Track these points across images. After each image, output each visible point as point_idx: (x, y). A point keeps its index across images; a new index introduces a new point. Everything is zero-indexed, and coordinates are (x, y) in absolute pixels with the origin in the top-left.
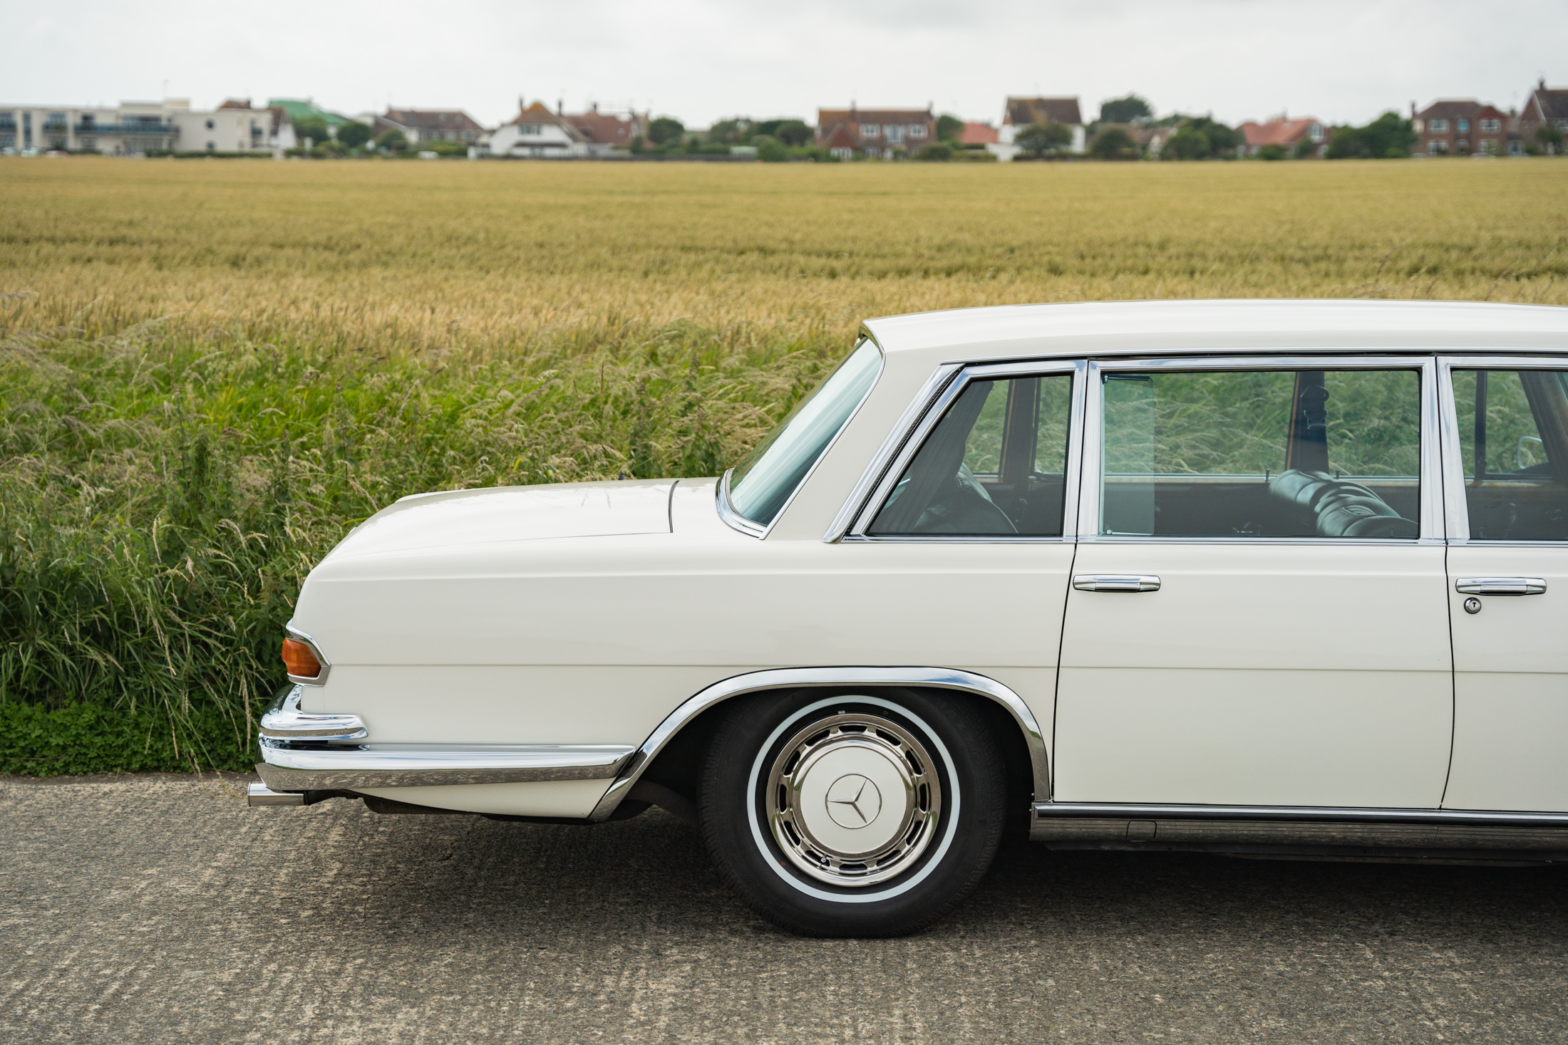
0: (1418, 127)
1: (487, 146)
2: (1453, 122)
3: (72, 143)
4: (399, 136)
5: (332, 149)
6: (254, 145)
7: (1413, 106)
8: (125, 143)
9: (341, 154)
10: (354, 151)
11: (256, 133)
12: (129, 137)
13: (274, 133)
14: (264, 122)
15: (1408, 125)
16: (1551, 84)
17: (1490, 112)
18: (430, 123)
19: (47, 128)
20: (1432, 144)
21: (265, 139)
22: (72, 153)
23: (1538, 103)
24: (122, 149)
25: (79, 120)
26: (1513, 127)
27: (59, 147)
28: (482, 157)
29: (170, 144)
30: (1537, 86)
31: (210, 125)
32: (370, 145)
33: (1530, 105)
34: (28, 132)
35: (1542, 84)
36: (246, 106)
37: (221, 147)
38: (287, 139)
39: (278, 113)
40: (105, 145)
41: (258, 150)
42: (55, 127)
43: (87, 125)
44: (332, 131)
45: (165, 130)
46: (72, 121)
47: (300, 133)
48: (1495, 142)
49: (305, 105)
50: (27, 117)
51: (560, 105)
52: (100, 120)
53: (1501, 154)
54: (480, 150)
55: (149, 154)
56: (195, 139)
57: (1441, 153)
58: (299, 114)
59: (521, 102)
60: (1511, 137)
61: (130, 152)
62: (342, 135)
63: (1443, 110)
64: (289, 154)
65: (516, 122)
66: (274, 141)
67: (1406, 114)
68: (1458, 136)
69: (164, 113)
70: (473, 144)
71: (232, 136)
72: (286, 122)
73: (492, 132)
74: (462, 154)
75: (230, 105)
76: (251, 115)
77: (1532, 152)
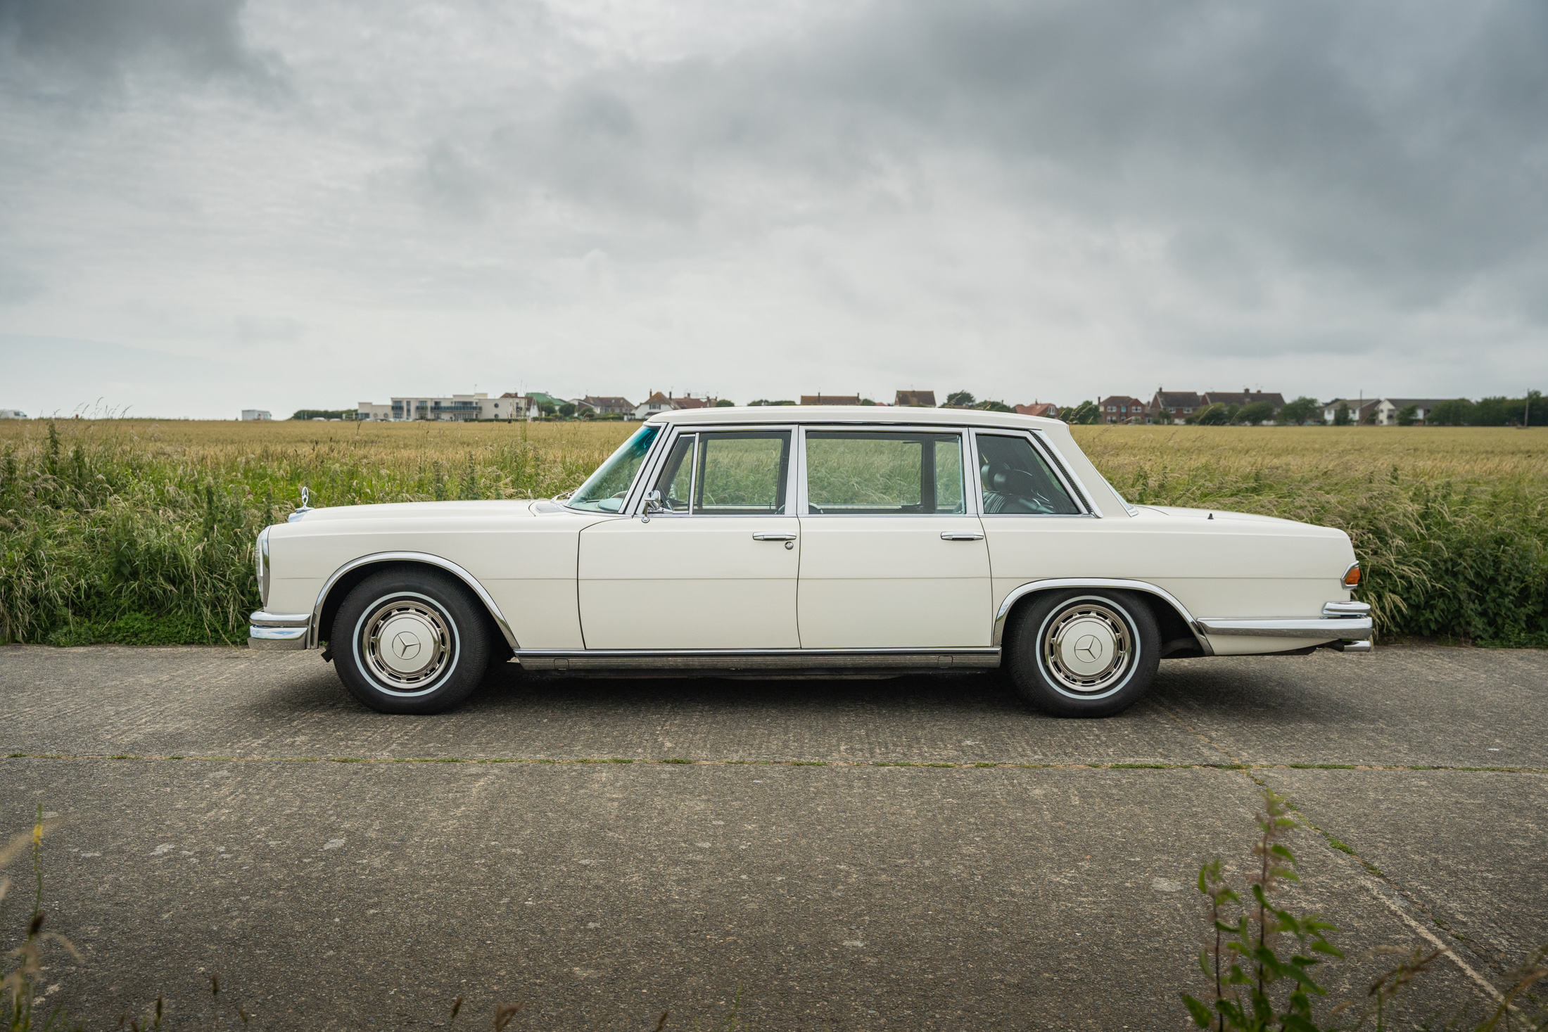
0: (1102, 409)
1: (634, 414)
2: (1119, 407)
3: (430, 416)
4: (591, 410)
5: (556, 417)
6: (517, 416)
7: (1099, 398)
8: (455, 415)
9: (560, 419)
10: (568, 418)
11: (519, 409)
12: (457, 412)
13: (528, 409)
14: (523, 404)
15: (1097, 408)
16: (1164, 390)
17: (1137, 402)
18: (606, 403)
19: (418, 408)
20: (1109, 418)
21: (523, 413)
22: (427, 420)
23: (1159, 400)
24: (453, 418)
25: (433, 405)
26: (1148, 410)
27: (422, 418)
28: (630, 420)
29: (477, 415)
30: (1158, 390)
31: (496, 406)
32: (576, 415)
33: (1155, 398)
34: (409, 411)
35: (1161, 389)
36: (516, 396)
37: (501, 417)
38: (534, 412)
39: (530, 399)
40: (446, 416)
41: (519, 418)
42: (422, 408)
43: (437, 407)
44: (557, 408)
45: (475, 408)
46: (430, 404)
47: (541, 409)
48: (1139, 418)
49: (544, 395)
50: (408, 403)
51: (670, 393)
52: (443, 404)
53: (1143, 423)
54: (630, 417)
55: (466, 420)
56: (489, 412)
57: (1113, 422)
58: (540, 401)
59: (651, 393)
60: (1147, 415)
61: (457, 420)
62: (561, 410)
63: (1113, 401)
64: (535, 419)
65: (647, 403)
66: (528, 413)
67: (1095, 402)
68: (1121, 414)
69: (474, 400)
70: (626, 414)
71: (506, 410)
72: (534, 404)
73: (637, 408)
74: (621, 419)
75: (507, 396)
76: (517, 400)
77: (1156, 423)
